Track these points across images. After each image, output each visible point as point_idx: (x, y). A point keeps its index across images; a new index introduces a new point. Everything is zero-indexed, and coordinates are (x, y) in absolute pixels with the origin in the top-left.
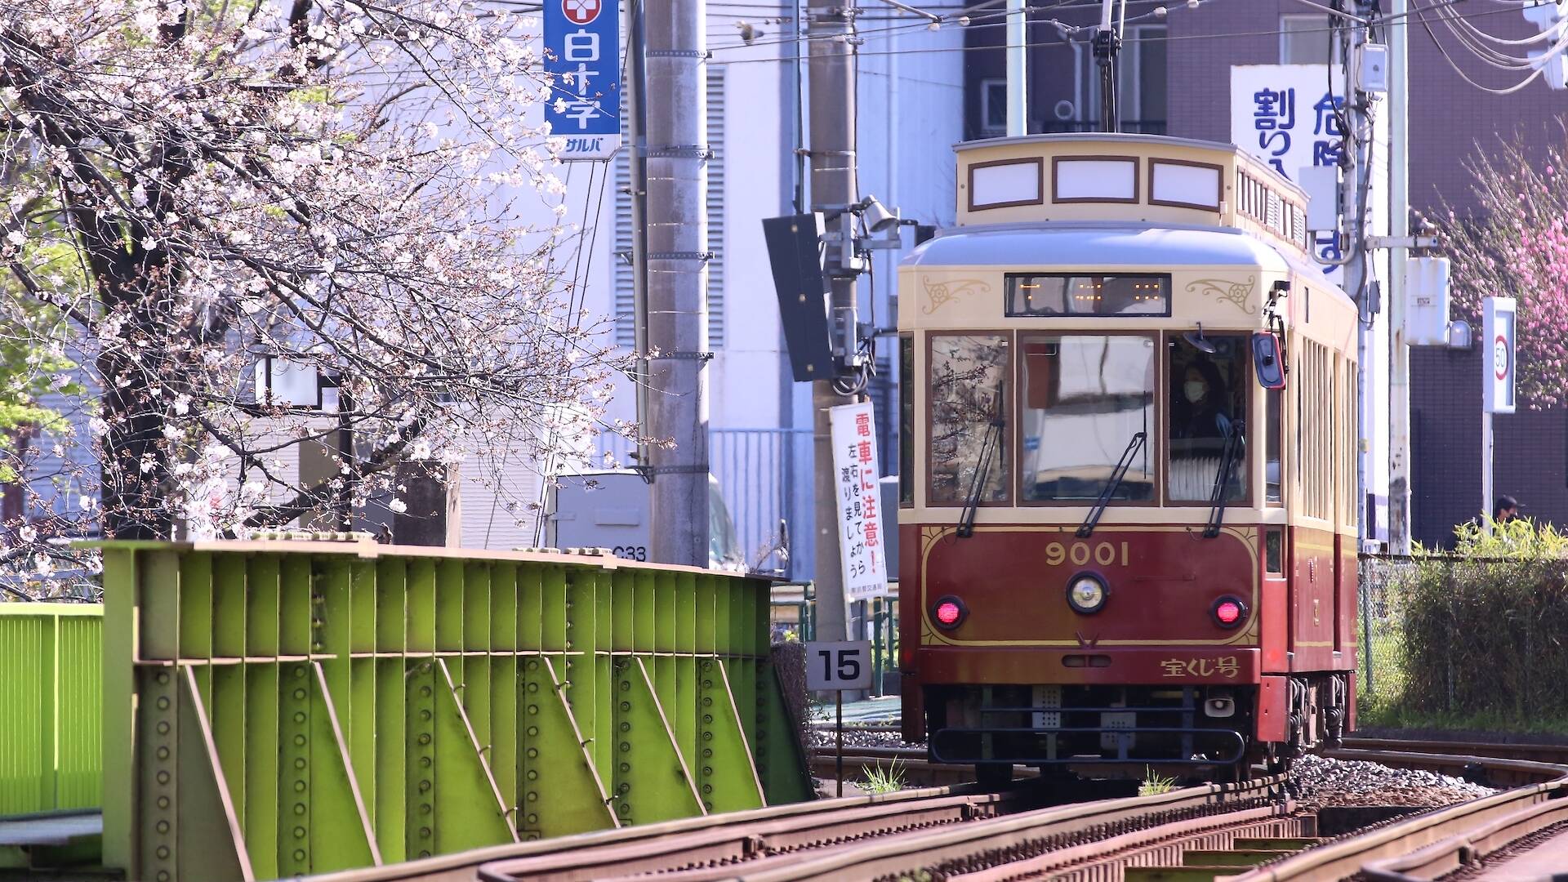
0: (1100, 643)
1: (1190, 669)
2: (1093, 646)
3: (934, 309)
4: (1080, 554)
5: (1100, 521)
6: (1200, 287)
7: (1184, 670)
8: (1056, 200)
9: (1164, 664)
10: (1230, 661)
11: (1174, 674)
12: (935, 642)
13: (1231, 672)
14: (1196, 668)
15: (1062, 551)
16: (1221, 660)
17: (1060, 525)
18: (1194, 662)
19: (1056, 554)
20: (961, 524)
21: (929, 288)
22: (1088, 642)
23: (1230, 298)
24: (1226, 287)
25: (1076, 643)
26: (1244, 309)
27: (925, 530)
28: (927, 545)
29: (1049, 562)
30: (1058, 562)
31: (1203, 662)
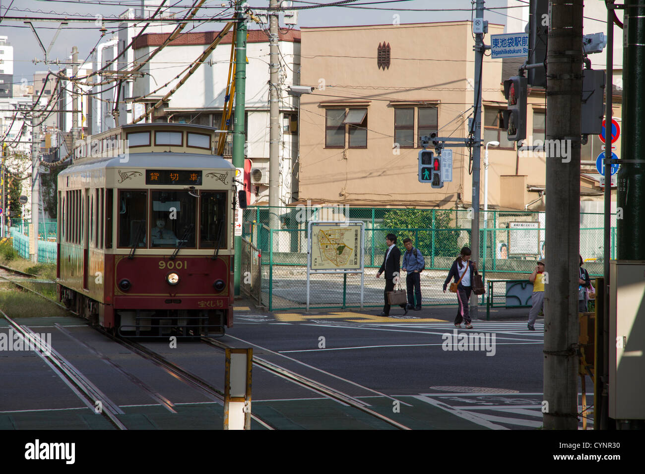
0: (177, 295)
1: (207, 305)
2: (175, 296)
3: (122, 181)
4: (171, 265)
5: (178, 254)
6: (210, 175)
7: (206, 305)
8: (156, 145)
9: (199, 303)
10: (221, 302)
11: (202, 306)
12: (119, 294)
13: (221, 305)
14: (210, 304)
15: (164, 264)
16: (218, 301)
17: (164, 255)
18: (209, 302)
19: (162, 265)
20: (130, 255)
21: (121, 174)
22: (173, 295)
23: (220, 179)
24: (218, 175)
25: (168, 295)
26: (224, 183)
27: (116, 257)
28: (117, 262)
29: (160, 267)
30: (163, 267)
31: (212, 302)
